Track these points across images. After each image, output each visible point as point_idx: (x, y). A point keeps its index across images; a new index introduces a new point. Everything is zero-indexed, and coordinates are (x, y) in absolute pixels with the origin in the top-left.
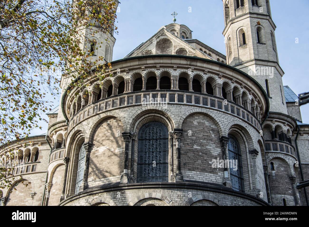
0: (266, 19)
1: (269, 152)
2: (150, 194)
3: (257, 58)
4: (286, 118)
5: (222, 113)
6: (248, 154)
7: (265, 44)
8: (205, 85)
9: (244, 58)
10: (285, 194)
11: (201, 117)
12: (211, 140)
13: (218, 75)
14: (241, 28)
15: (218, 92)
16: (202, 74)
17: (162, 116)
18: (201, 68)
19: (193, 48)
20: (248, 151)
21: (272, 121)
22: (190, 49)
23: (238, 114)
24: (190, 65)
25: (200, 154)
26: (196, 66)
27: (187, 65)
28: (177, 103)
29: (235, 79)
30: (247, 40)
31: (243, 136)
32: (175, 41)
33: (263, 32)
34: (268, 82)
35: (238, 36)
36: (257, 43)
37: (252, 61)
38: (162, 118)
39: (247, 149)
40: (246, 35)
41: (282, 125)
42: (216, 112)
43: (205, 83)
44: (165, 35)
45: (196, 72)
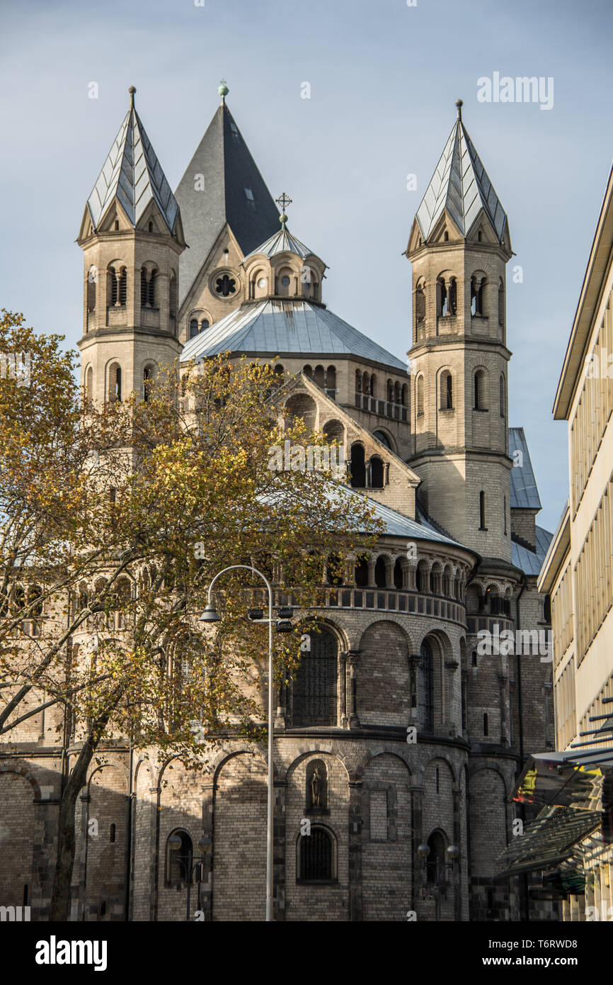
1: (471, 636)
2: (317, 746)
3: (470, 447)
6: (443, 668)
7: (487, 411)
9: (447, 440)
10: (488, 706)
11: (386, 626)
12: (397, 661)
14: (446, 367)
15: (410, 580)
16: (389, 553)
18: (388, 547)
19: (355, 425)
20: (443, 664)
22: (350, 424)
23: (436, 612)
25: (382, 684)
26: (384, 545)
28: (354, 608)
29: (437, 553)
30: (454, 399)
31: (439, 640)
32: (321, 403)
33: (485, 380)
34: (485, 495)
35: (439, 385)
36: (474, 409)
37: (460, 451)
39: (443, 660)
40: (454, 381)
41: (498, 584)
42: (406, 616)
43: (393, 567)
44: (303, 386)
45: (380, 553)
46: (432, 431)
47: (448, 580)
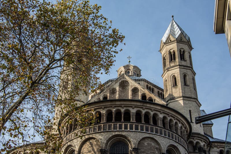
0: (190, 69)
3: (184, 96)
4: (203, 137)
5: (162, 137)
7: (189, 86)
8: (152, 118)
11: (150, 140)
13: (160, 112)
14: (174, 74)
15: (160, 123)
16: (150, 111)
17: (125, 139)
18: (149, 108)
19: (143, 88)
22: (141, 88)
23: (172, 138)
26: (147, 106)
27: (141, 106)
28: (135, 131)
29: (170, 115)
30: (177, 83)
31: (175, 151)
32: (131, 82)
33: (187, 77)
34: (191, 112)
35: (172, 80)
36: (184, 85)
37: (180, 97)
38: (125, 140)
40: (177, 79)
41: (200, 141)
43: (152, 117)
44: (125, 78)
45: (146, 110)
46: (170, 93)
47: (178, 129)
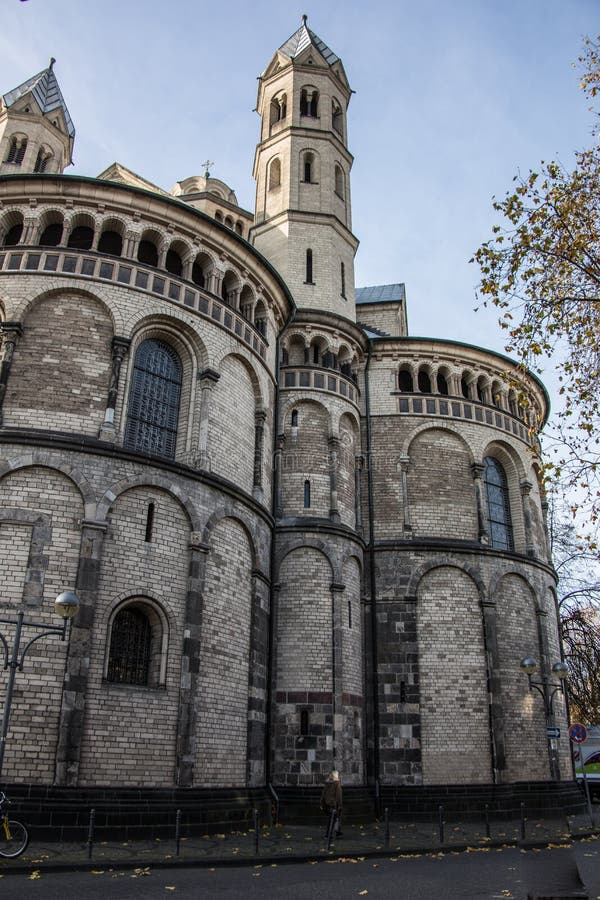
0: (326, 139)
4: (336, 322)
5: (127, 290)
6: (194, 379)
7: (317, 184)
10: (311, 471)
11: (76, 298)
12: (90, 346)
13: (131, 214)
14: (276, 157)
18: (89, 200)
20: (195, 374)
21: (304, 327)
23: (173, 295)
24: (64, 194)
26: (79, 196)
27: (58, 194)
28: (24, 270)
31: (187, 342)
34: (313, 253)
35: (269, 172)
36: (301, 182)
39: (195, 369)
40: (282, 166)
42: (111, 287)
47: (210, 275)
